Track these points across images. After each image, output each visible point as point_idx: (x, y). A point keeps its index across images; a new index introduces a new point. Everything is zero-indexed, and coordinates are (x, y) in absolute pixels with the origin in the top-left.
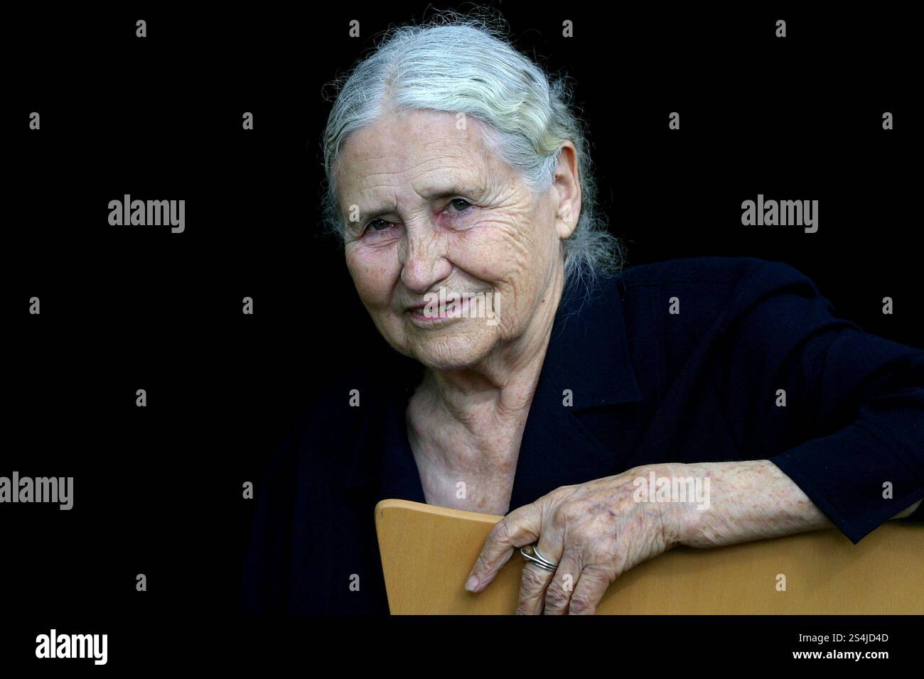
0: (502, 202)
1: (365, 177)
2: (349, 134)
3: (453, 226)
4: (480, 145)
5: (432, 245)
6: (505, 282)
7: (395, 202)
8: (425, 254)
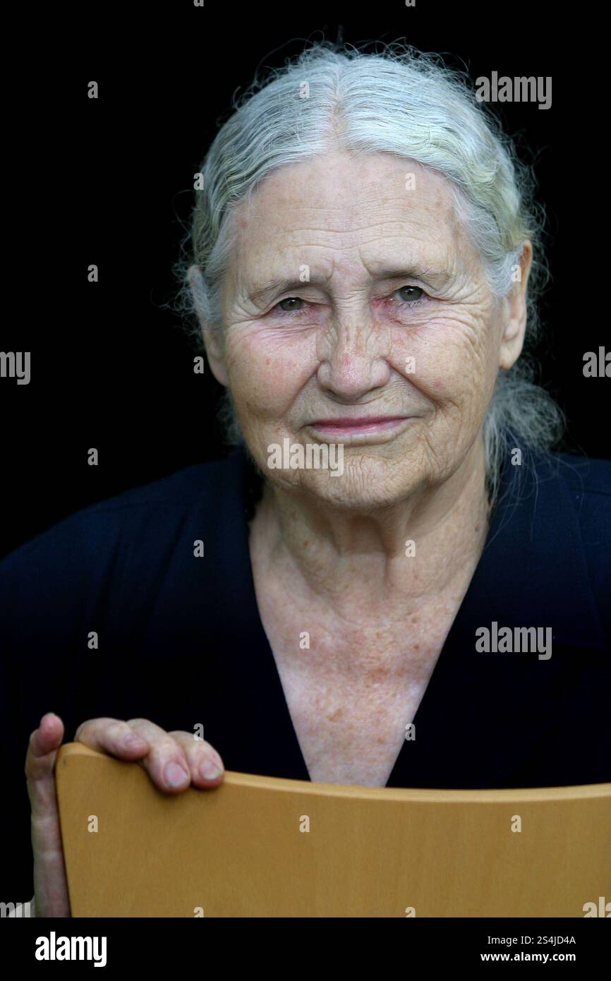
0: (466, 297)
1: (292, 231)
2: (273, 170)
3: (399, 319)
4: (451, 215)
5: (372, 339)
6: (454, 404)
7: (330, 270)
8: (364, 348)
